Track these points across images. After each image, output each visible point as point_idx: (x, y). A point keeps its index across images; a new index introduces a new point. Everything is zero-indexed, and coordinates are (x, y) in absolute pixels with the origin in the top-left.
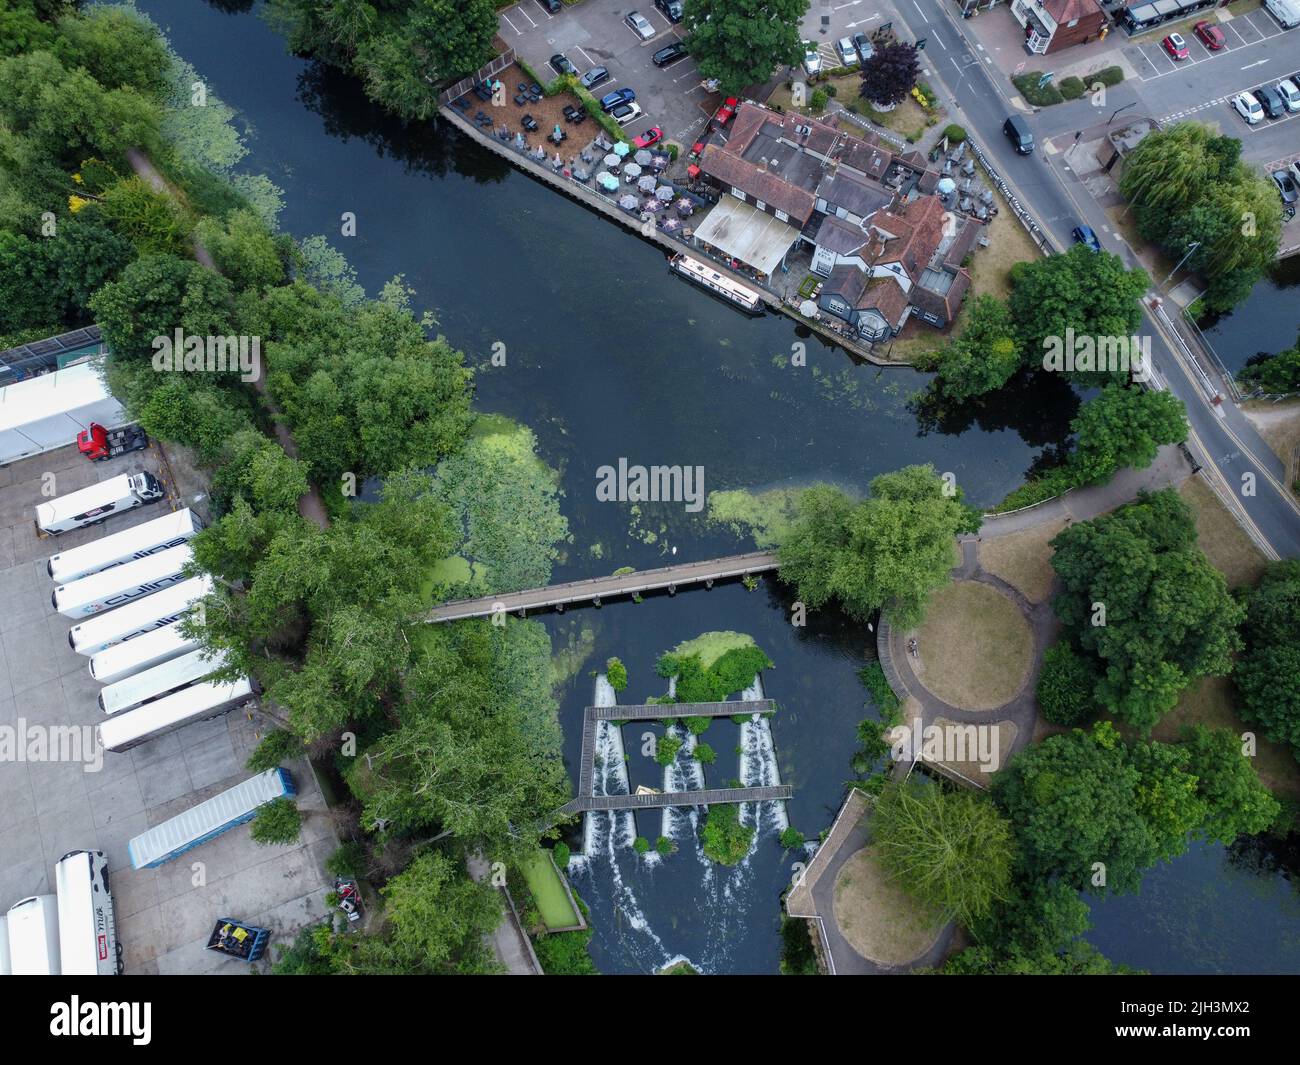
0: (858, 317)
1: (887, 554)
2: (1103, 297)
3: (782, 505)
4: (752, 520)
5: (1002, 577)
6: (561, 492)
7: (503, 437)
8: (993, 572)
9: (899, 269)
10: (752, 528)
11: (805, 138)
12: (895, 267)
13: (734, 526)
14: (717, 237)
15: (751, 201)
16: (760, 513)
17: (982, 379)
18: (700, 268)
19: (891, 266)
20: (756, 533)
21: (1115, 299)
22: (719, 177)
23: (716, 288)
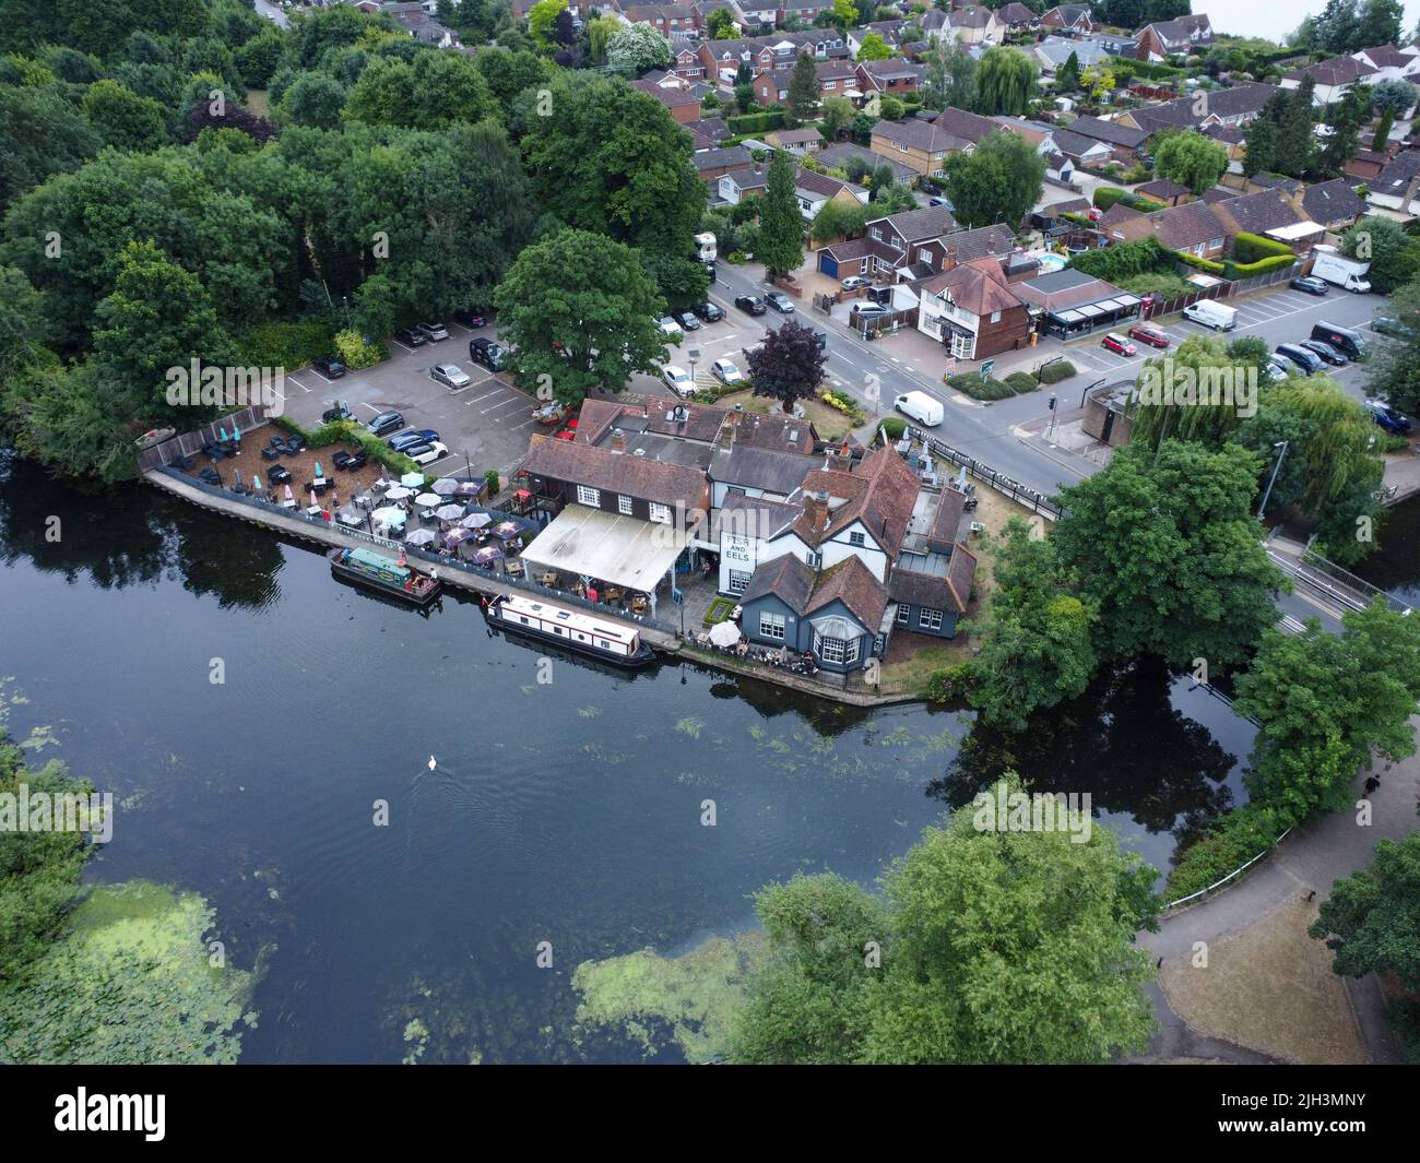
0: (812, 629)
1: (987, 954)
2: (1196, 490)
3: (731, 967)
4: (672, 1009)
5: (1243, 1042)
6: (251, 1018)
7: (138, 923)
8: (1218, 1032)
9: (861, 537)
10: (672, 1026)
11: (681, 425)
12: (853, 535)
13: (634, 1029)
14: (560, 555)
15: (609, 503)
16: (686, 991)
17: (1048, 667)
18: (536, 608)
19: (845, 536)
20: (684, 1037)
21: (1217, 489)
22: (555, 476)
23: (565, 634)
